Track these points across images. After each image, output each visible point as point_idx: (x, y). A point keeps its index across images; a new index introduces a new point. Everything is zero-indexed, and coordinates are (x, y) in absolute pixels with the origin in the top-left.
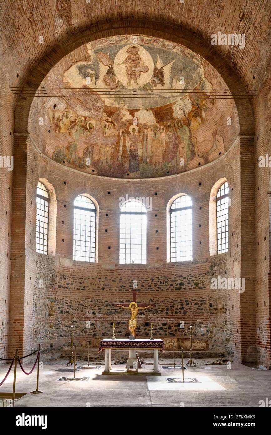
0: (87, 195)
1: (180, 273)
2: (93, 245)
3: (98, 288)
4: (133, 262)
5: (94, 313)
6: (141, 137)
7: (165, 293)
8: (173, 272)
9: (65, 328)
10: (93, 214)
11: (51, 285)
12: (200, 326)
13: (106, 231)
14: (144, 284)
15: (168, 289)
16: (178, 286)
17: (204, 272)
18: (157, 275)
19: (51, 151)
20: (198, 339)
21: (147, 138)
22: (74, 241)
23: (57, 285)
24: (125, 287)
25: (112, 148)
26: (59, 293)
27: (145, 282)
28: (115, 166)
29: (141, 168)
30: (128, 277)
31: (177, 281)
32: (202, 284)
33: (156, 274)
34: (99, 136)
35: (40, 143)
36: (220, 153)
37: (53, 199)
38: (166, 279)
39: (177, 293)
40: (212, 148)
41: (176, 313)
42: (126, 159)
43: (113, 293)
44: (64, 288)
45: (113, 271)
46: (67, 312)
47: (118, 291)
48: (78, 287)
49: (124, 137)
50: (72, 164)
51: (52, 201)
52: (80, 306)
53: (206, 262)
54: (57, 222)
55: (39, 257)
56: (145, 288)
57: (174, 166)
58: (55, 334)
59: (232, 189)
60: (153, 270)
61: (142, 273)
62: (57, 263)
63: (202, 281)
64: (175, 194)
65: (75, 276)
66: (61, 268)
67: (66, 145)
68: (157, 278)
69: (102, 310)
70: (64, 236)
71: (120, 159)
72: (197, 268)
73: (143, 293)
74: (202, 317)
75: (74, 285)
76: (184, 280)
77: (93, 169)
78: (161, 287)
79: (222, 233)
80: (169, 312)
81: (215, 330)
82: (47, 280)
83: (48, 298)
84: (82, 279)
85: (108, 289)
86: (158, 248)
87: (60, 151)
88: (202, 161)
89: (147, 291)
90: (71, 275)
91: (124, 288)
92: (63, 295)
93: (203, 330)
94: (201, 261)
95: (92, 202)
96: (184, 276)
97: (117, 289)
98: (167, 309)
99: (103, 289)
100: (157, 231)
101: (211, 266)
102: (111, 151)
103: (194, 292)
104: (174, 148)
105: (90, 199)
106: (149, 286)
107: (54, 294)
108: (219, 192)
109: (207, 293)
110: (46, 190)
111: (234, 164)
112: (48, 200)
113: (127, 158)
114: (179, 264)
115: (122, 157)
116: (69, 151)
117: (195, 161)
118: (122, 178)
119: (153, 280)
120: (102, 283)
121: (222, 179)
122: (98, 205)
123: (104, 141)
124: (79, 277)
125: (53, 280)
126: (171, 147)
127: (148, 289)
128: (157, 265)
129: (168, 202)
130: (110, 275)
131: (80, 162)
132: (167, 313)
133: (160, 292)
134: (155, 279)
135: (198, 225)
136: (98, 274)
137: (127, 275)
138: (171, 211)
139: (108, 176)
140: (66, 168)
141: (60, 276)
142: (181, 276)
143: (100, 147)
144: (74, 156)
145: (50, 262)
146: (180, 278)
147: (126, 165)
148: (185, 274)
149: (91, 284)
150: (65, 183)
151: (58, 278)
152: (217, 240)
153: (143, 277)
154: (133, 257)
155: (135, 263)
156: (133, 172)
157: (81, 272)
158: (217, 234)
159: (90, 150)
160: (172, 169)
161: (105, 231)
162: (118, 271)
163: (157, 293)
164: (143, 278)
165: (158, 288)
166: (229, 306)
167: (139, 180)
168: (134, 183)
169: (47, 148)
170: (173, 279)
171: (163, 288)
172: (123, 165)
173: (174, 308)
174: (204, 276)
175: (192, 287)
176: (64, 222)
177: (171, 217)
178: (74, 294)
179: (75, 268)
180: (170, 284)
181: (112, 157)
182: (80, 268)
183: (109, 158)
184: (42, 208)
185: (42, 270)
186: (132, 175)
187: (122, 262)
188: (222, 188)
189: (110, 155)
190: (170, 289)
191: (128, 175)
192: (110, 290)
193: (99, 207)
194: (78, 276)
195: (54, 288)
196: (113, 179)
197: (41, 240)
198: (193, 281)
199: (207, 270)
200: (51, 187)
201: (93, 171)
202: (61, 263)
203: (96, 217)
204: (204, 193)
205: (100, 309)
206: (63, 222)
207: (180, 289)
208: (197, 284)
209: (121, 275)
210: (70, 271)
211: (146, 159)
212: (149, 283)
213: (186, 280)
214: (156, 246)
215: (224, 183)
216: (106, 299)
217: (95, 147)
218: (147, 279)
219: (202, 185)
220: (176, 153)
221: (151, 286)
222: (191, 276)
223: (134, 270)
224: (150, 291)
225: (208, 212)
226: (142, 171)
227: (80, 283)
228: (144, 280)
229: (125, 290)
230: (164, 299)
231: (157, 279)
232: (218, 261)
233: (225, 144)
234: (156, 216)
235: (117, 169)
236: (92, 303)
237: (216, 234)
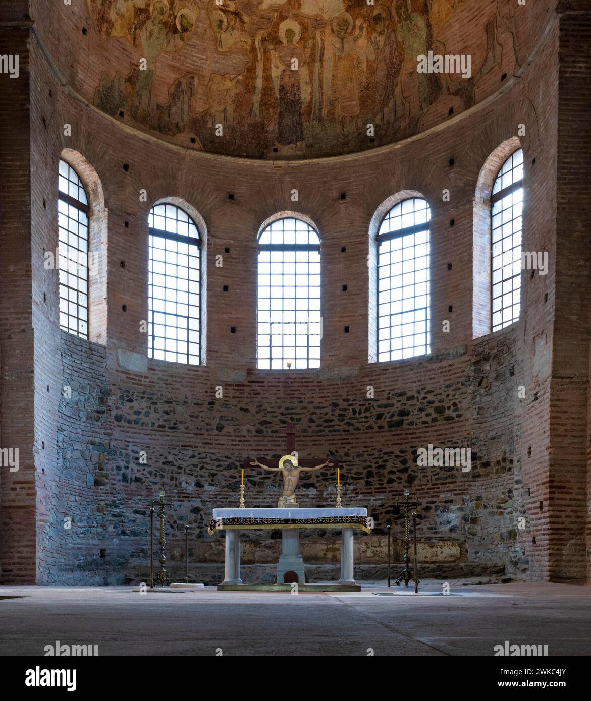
0: (178, 201)
1: (399, 386)
2: (194, 324)
3: (208, 427)
4: (289, 365)
5: (199, 485)
6: (308, 51)
7: (363, 436)
8: (382, 385)
9: (132, 516)
10: (194, 250)
11: (98, 412)
12: (446, 510)
13: (226, 288)
14: (314, 417)
15: (371, 427)
16: (396, 418)
17: (457, 380)
18: (346, 394)
19: (90, 83)
20: (442, 539)
21: (322, 55)
22: (150, 313)
23: (114, 412)
24: (270, 423)
25: (238, 81)
26: (117, 434)
27: (317, 411)
28: (246, 129)
29: (307, 133)
30: (278, 401)
31: (393, 405)
32: (452, 408)
33: (343, 392)
34: (205, 50)
35: (63, 59)
36: (504, 76)
37: (98, 208)
38: (367, 403)
39: (393, 435)
40: (483, 65)
41: (390, 481)
42: (271, 110)
43: (243, 439)
44: (129, 422)
45: (243, 385)
46: (137, 480)
47: (254, 433)
48: (161, 422)
49: (266, 52)
50: (141, 122)
51: (96, 212)
52: (166, 467)
53: (464, 354)
54: (108, 262)
55: (68, 343)
56: (318, 426)
57: (388, 122)
58: (111, 528)
59: (534, 161)
60: (335, 382)
61: (311, 390)
62: (110, 362)
63: (453, 402)
64: (391, 193)
65: (154, 394)
66: (120, 374)
67: (126, 72)
68: (344, 400)
69: (219, 476)
70: (126, 298)
71: (257, 112)
72: (441, 372)
73: (313, 438)
74: (452, 486)
75: (153, 415)
76: (410, 403)
77: (193, 136)
78: (354, 421)
79: (503, 281)
80: (374, 480)
81: (482, 514)
82: (89, 399)
83: (93, 443)
84: (171, 403)
85: (231, 430)
86: (347, 330)
87: (112, 85)
88: (456, 102)
89: (323, 433)
90: (144, 393)
91: (268, 425)
92: (128, 439)
93: (454, 517)
94: (453, 352)
95: (191, 221)
96: (409, 394)
97: (253, 429)
98: (370, 474)
99: (220, 428)
100: (345, 288)
101: (477, 363)
102: (234, 90)
103: (434, 428)
104: (388, 76)
105: (187, 214)
106: (326, 421)
107: (105, 434)
108: (499, 181)
109: (464, 428)
110: (81, 185)
111: (540, 94)
112: (86, 209)
113: (273, 108)
114: (398, 365)
115: (261, 106)
116: (133, 88)
117: (440, 107)
118: (262, 157)
119: (335, 405)
120: (218, 415)
121: (506, 142)
122: (205, 227)
123: (218, 65)
124: (164, 399)
125: (102, 401)
126: (381, 74)
127: (326, 427)
128: (345, 371)
129: (370, 215)
130: (237, 395)
131: (159, 118)
132: (368, 483)
133: (352, 434)
134: (341, 402)
135: (445, 266)
136: (207, 392)
137: (275, 394)
138: (379, 239)
139: (227, 155)
140: (129, 130)
141: (119, 394)
142: (402, 394)
143: (207, 79)
144: (147, 101)
145: (95, 357)
146: (400, 398)
147: (272, 127)
148: (413, 389)
149: (191, 416)
150: (126, 167)
151: (113, 398)
152: (492, 299)
153: (313, 400)
154: (289, 353)
155: (293, 367)
156: (289, 143)
157: (168, 386)
158: (492, 285)
159: (184, 87)
160: (383, 132)
161: (222, 289)
162: (255, 387)
163: (346, 437)
164: (313, 403)
165: (349, 424)
166: (521, 451)
167: (302, 162)
168: (291, 171)
169: (81, 75)
170: (384, 402)
171: (359, 425)
172: (263, 125)
173: (385, 471)
174: (459, 389)
175: (429, 419)
176: (126, 264)
177: (378, 255)
178: (153, 437)
179: (153, 376)
180: (375, 413)
181: (237, 106)
182: (165, 378)
183: (230, 109)
184: (73, 227)
185: (75, 373)
186: (285, 150)
187: (262, 365)
188: (507, 167)
189: (233, 102)
190: (375, 426)
191: (276, 150)
192: (234, 430)
193: (209, 232)
194: (162, 395)
195: (106, 421)
196: (241, 161)
197: (73, 307)
198: (430, 403)
199: (465, 373)
200: (92, 176)
201: (193, 140)
202: (121, 364)
203: (200, 258)
204: (461, 184)
205: (214, 475)
206: (122, 264)
207: (399, 424)
208: (440, 410)
209: (263, 396)
210: (142, 383)
211: (320, 110)
212: (326, 414)
213: (415, 402)
214: (343, 325)
215: (512, 155)
216: (227, 453)
217: (196, 79)
218: (321, 405)
219: (456, 164)
220: (393, 90)
221: (332, 421)
222: (425, 391)
223: (292, 383)
224: (330, 431)
225: (472, 230)
226: (311, 140)
227: (167, 413)
228: (315, 408)
229: (270, 430)
230: (361, 450)
231: (345, 403)
232: (493, 348)
233: (517, 48)
234: (343, 250)
235: (250, 136)
236: (195, 461)
237: (489, 285)
